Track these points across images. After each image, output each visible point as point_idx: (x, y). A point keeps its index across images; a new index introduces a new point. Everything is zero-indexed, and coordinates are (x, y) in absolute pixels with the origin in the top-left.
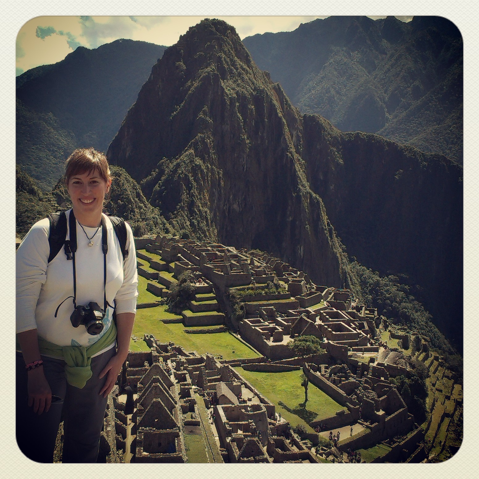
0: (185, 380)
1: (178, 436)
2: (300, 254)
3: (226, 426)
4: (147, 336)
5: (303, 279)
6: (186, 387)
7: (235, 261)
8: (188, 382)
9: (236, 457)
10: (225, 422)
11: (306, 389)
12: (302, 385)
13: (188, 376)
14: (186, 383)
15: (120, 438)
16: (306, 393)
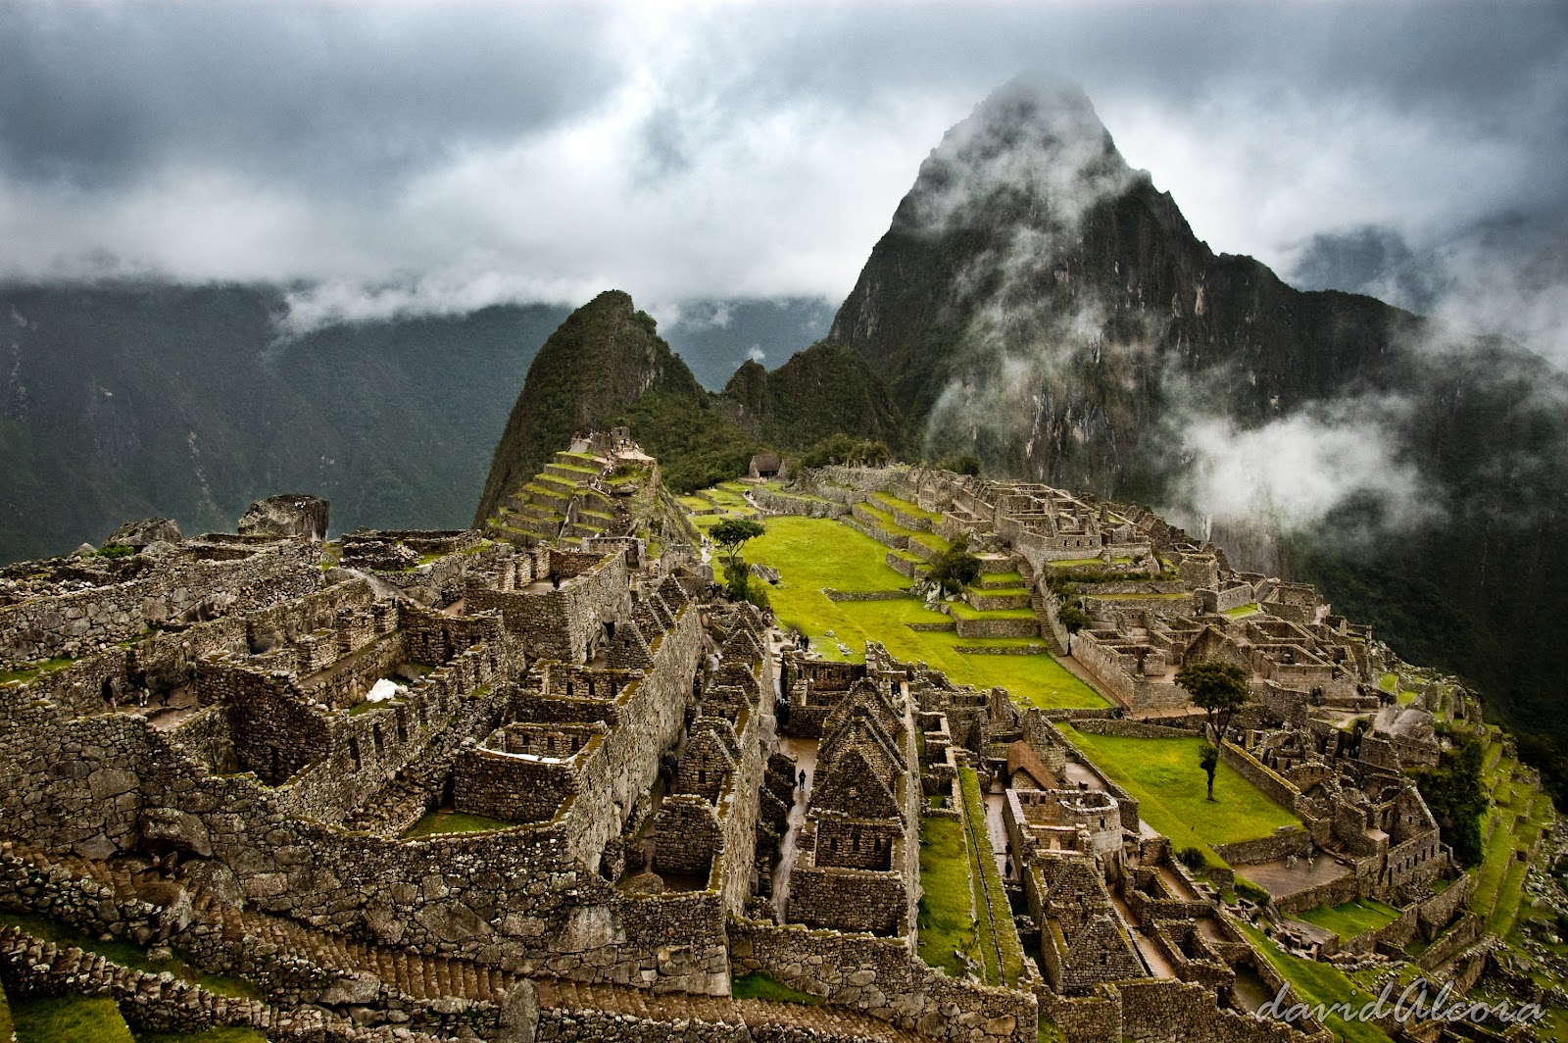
0: (938, 728)
1: (899, 836)
2: (1204, 531)
3: (1024, 832)
4: (871, 646)
5: (1213, 556)
6: (938, 742)
7: (1069, 513)
8: (942, 733)
9: (1041, 899)
10: (1020, 825)
11: (1211, 776)
12: (1203, 766)
13: (944, 723)
14: (937, 733)
15: (768, 828)
16: (1210, 783)
